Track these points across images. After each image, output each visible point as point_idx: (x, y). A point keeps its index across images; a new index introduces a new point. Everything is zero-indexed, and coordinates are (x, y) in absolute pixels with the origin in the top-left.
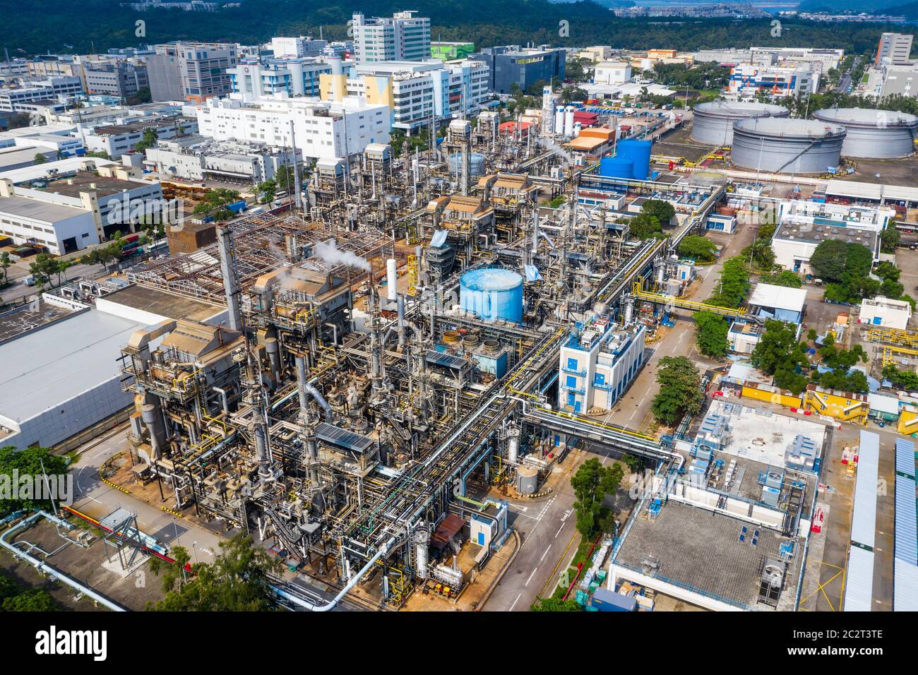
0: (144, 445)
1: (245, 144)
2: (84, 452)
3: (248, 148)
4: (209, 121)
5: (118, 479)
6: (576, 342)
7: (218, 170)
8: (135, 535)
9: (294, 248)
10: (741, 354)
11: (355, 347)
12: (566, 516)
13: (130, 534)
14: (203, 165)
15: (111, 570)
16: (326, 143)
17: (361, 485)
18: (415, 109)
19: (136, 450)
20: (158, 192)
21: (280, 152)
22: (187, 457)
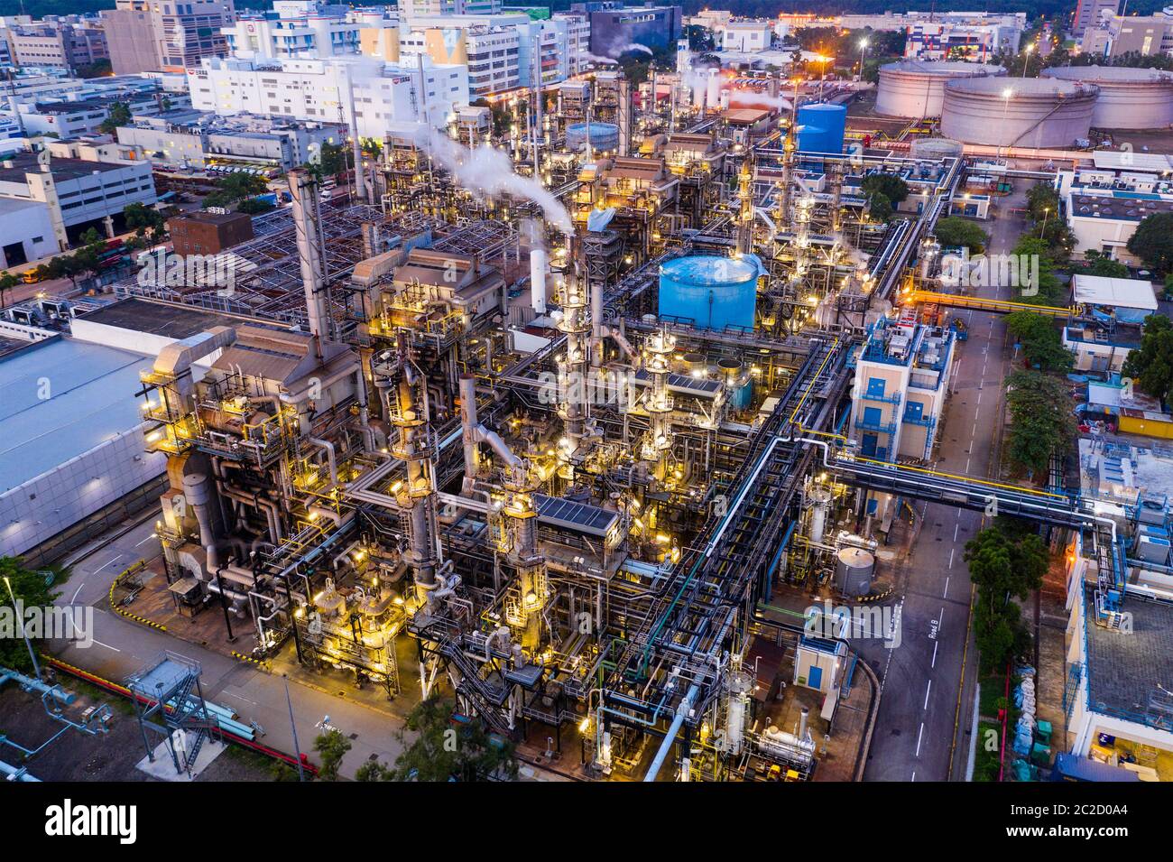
0: (189, 546)
1: (264, 119)
2: (75, 563)
3: (270, 122)
4: (207, 90)
5: (143, 608)
6: (878, 353)
7: (229, 153)
8: (196, 710)
9: (376, 242)
10: (1086, 372)
11: (520, 374)
12: (934, 630)
13: (189, 707)
14: (207, 146)
15: (155, 774)
16: (382, 116)
17: (604, 597)
18: (497, 76)
19: (177, 556)
20: (146, 177)
21: (318, 127)
22: (277, 561)
